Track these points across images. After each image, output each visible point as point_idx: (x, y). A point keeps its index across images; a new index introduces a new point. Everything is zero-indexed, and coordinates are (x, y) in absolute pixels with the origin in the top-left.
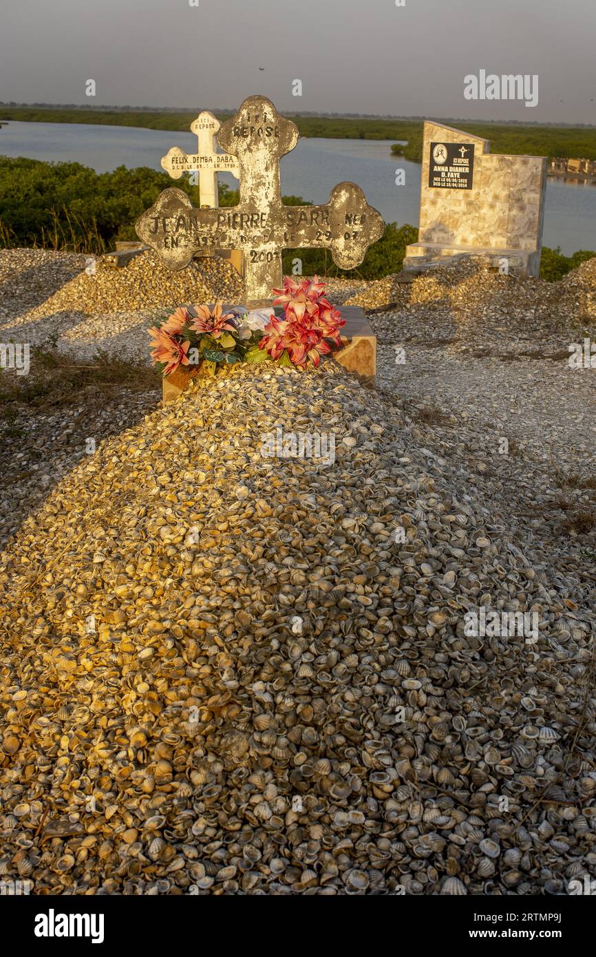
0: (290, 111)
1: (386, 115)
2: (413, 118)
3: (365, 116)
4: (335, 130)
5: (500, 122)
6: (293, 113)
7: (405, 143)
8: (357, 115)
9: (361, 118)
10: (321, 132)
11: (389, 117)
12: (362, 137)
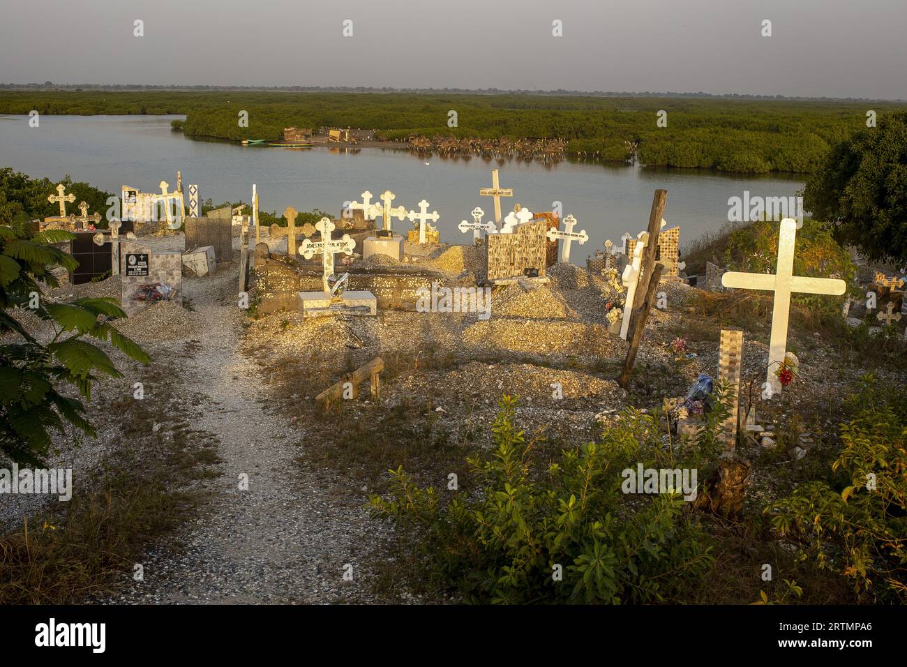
0: (70, 83)
1: (169, 85)
2: (197, 87)
3: (148, 87)
4: (117, 107)
5: (283, 88)
6: (73, 86)
7: (183, 118)
8: (140, 87)
9: (143, 90)
10: (103, 110)
11: (173, 87)
12: (144, 113)
